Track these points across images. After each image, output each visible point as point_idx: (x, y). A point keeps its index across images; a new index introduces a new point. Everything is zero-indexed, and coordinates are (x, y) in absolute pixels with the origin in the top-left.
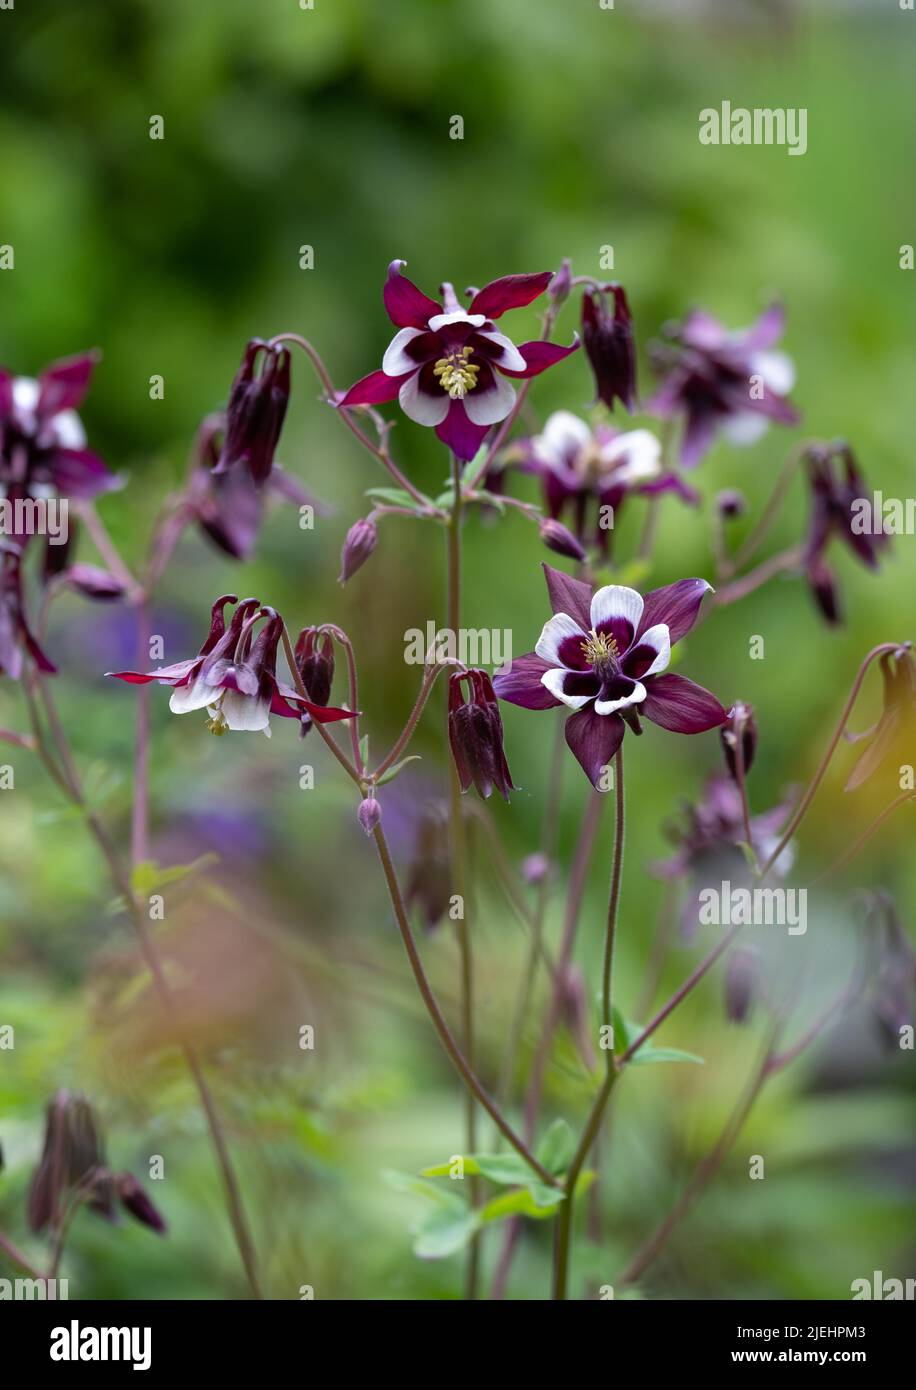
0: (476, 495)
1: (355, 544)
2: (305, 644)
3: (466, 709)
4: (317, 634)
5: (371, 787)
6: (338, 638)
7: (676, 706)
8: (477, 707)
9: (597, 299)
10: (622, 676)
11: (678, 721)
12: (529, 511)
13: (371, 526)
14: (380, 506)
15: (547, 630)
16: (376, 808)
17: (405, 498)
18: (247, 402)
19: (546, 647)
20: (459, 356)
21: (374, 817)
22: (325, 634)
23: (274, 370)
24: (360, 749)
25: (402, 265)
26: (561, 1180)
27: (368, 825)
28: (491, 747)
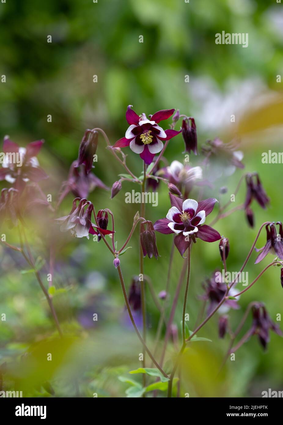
0: (150, 176)
1: (115, 188)
2: (100, 214)
3: (146, 232)
4: (103, 212)
5: (117, 255)
6: (110, 213)
7: (207, 234)
8: (149, 232)
9: (187, 122)
10: (191, 225)
11: (207, 238)
12: (165, 181)
13: (120, 183)
14: (123, 178)
15: (170, 211)
16: (118, 261)
17: (130, 177)
18: (85, 147)
19: (170, 216)
20: (147, 133)
21: (118, 263)
22: (106, 212)
23: (93, 138)
24: (115, 245)
25: (131, 107)
26: (169, 376)
27: (116, 266)
28: (152, 243)
